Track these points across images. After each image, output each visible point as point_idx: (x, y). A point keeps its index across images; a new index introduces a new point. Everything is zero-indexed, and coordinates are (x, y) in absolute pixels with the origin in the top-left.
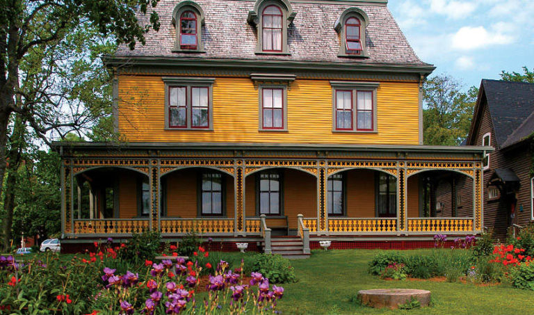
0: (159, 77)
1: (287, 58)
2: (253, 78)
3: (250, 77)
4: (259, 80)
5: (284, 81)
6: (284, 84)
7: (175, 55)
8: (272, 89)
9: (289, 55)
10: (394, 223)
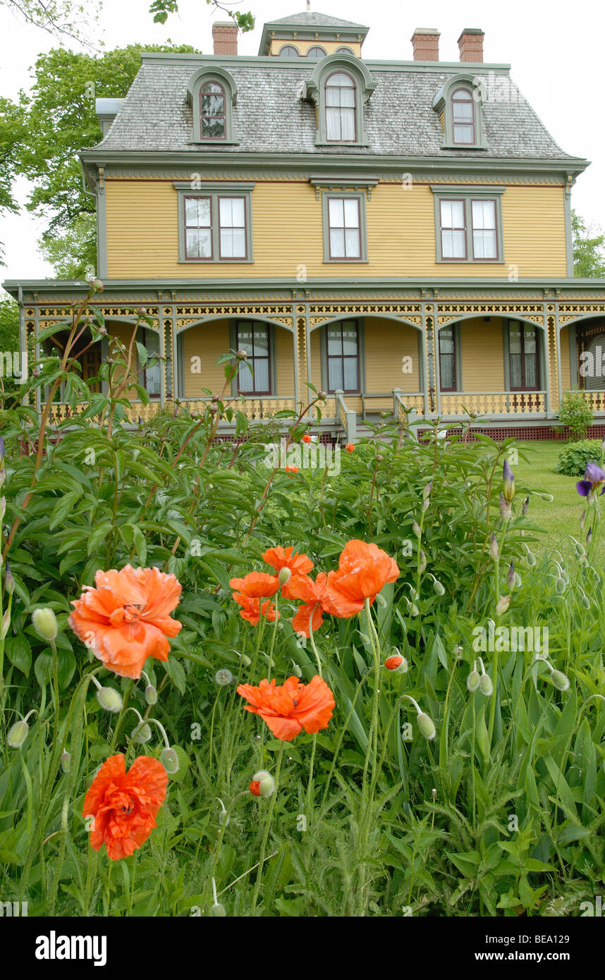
0: (171, 183)
1: (364, 151)
2: (313, 182)
3: (309, 182)
4: (323, 186)
5: (361, 186)
6: (360, 191)
7: (194, 148)
8: (344, 199)
9: (367, 147)
10: (541, 400)
